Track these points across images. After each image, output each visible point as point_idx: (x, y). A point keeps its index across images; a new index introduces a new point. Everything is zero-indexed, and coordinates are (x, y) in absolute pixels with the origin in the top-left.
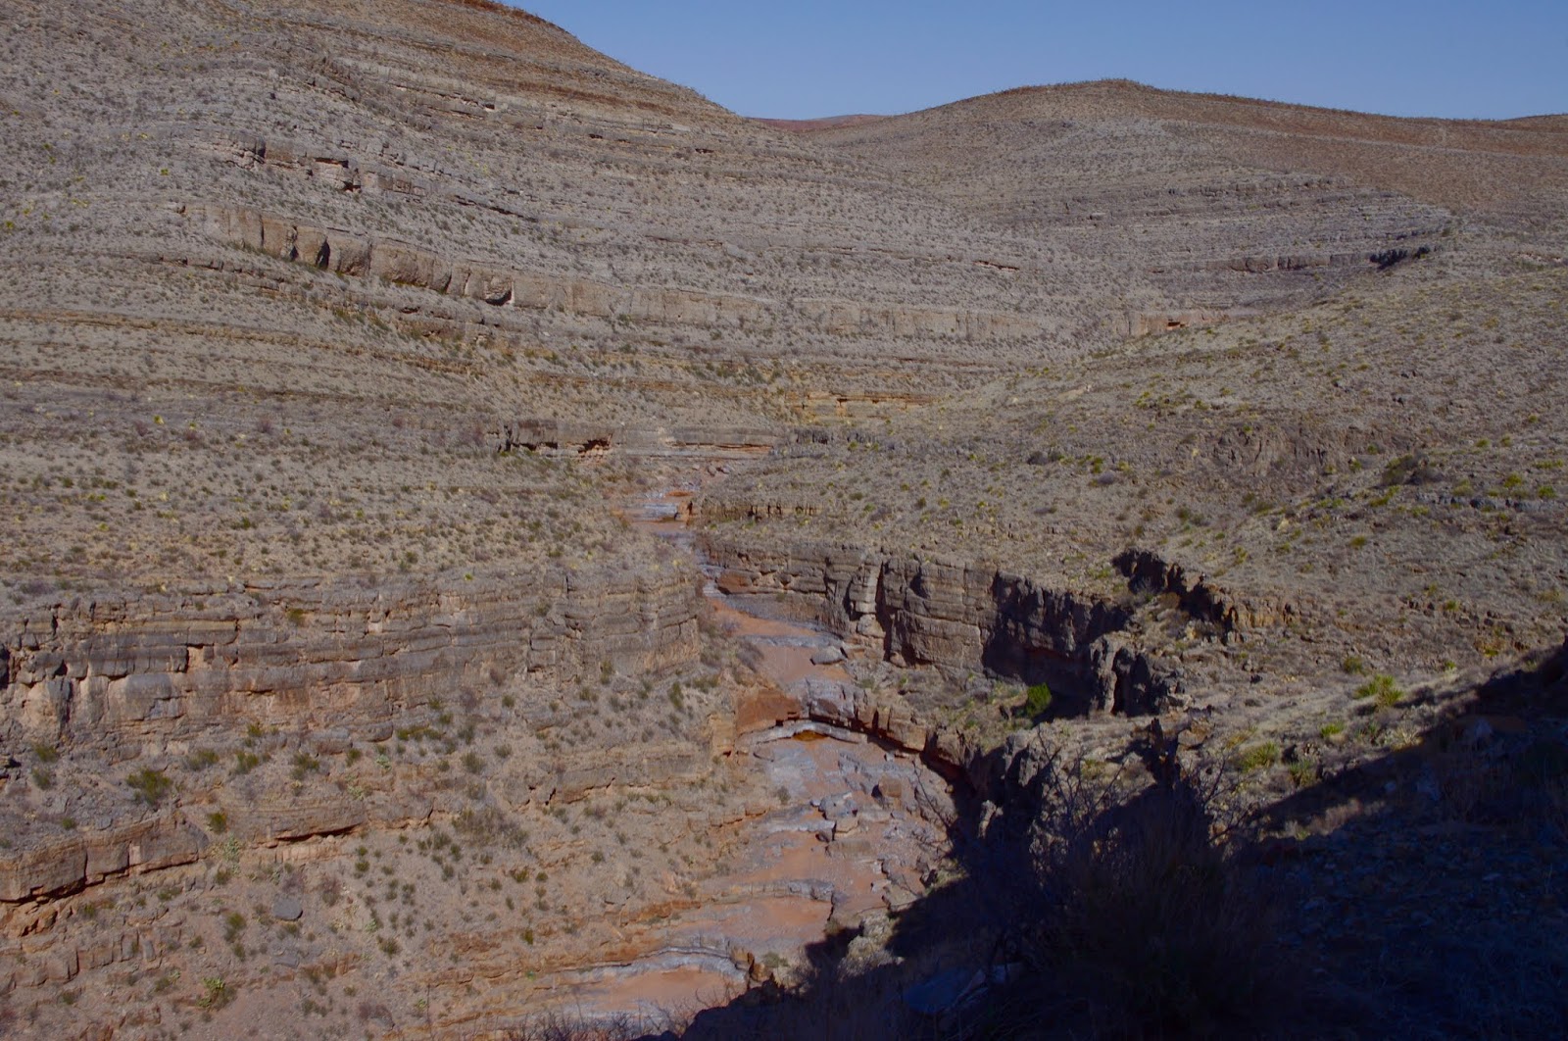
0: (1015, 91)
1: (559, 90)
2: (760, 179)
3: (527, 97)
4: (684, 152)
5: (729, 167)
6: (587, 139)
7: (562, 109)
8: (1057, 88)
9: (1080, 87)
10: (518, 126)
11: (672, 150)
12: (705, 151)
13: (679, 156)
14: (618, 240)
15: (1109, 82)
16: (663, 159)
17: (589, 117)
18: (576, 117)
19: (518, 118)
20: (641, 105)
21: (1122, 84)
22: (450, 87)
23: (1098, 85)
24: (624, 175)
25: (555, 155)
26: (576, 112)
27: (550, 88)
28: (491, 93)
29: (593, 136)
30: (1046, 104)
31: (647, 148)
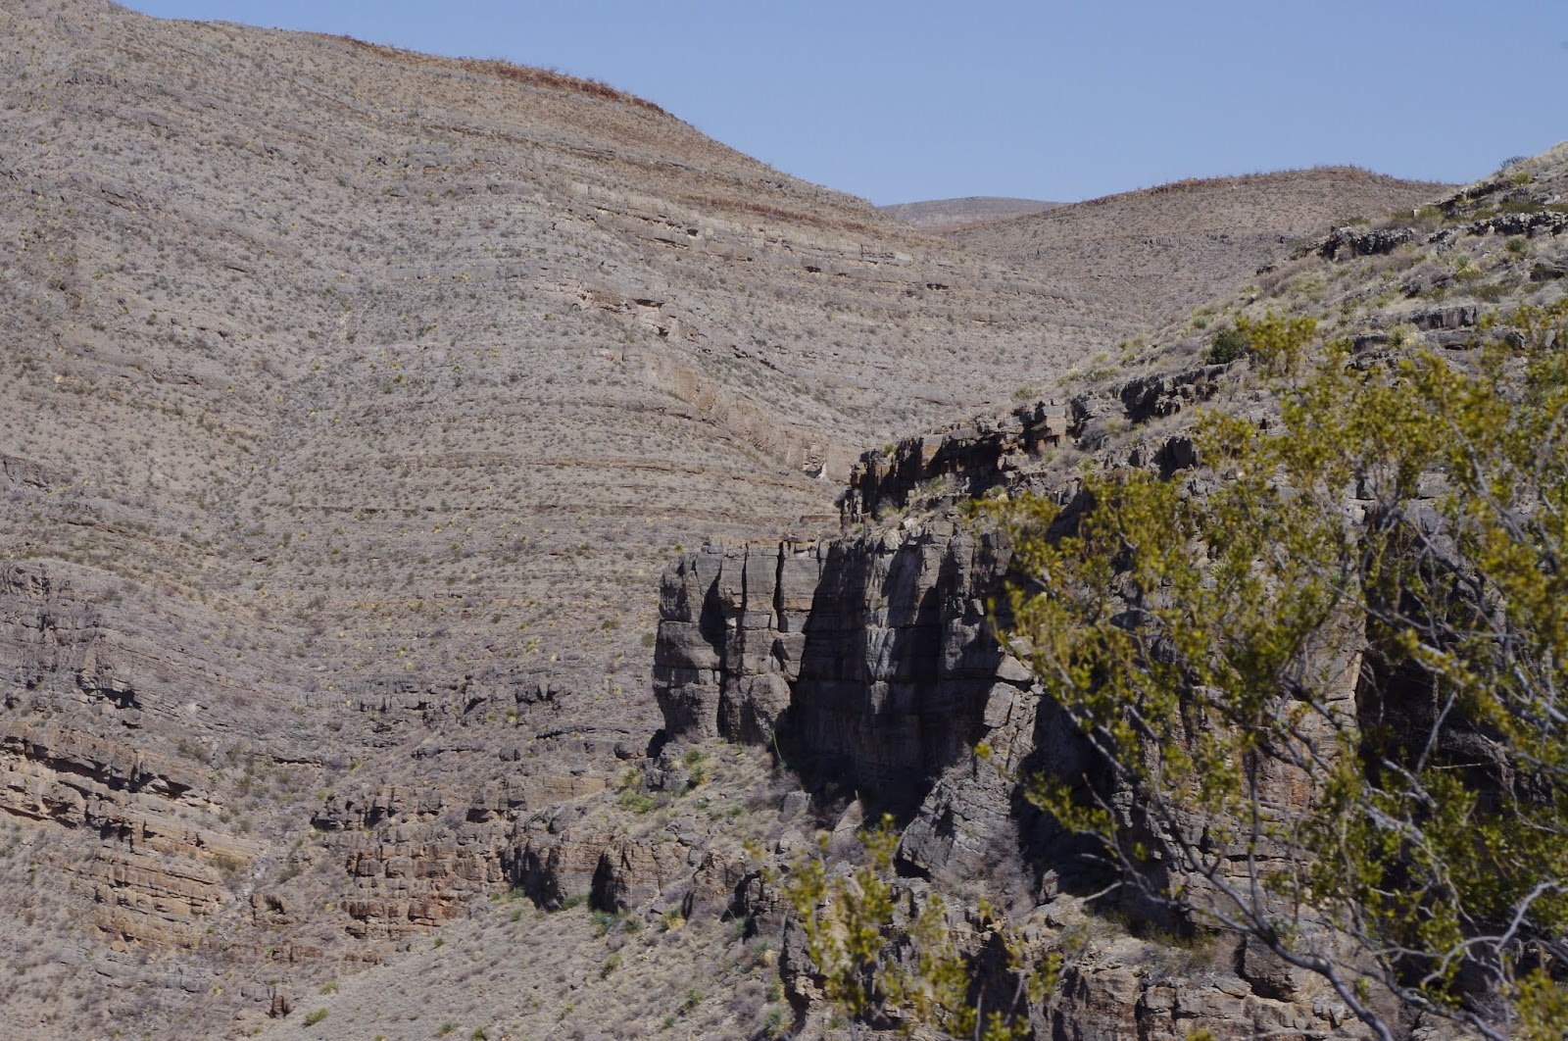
0: (1178, 187)
1: (756, 208)
2: (1012, 324)
3: (727, 219)
4: (913, 288)
5: (974, 308)
6: (804, 273)
7: (772, 234)
8: (1246, 181)
9: (1287, 178)
10: (727, 257)
11: (901, 287)
12: (938, 287)
13: (910, 293)
14: (890, 402)
15: (1332, 172)
16: (893, 298)
17: (800, 245)
18: (786, 244)
19: (725, 248)
20: (850, 227)
21: (1351, 175)
22: (655, 210)
23: (1314, 175)
24: (860, 320)
25: (779, 295)
26: (788, 238)
27: (747, 207)
28: (695, 215)
29: (810, 269)
30: (1237, 206)
31: (870, 284)
